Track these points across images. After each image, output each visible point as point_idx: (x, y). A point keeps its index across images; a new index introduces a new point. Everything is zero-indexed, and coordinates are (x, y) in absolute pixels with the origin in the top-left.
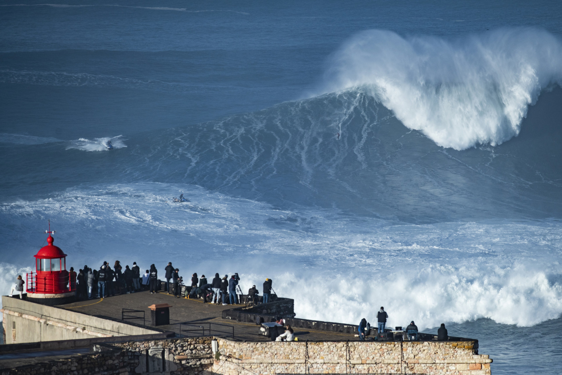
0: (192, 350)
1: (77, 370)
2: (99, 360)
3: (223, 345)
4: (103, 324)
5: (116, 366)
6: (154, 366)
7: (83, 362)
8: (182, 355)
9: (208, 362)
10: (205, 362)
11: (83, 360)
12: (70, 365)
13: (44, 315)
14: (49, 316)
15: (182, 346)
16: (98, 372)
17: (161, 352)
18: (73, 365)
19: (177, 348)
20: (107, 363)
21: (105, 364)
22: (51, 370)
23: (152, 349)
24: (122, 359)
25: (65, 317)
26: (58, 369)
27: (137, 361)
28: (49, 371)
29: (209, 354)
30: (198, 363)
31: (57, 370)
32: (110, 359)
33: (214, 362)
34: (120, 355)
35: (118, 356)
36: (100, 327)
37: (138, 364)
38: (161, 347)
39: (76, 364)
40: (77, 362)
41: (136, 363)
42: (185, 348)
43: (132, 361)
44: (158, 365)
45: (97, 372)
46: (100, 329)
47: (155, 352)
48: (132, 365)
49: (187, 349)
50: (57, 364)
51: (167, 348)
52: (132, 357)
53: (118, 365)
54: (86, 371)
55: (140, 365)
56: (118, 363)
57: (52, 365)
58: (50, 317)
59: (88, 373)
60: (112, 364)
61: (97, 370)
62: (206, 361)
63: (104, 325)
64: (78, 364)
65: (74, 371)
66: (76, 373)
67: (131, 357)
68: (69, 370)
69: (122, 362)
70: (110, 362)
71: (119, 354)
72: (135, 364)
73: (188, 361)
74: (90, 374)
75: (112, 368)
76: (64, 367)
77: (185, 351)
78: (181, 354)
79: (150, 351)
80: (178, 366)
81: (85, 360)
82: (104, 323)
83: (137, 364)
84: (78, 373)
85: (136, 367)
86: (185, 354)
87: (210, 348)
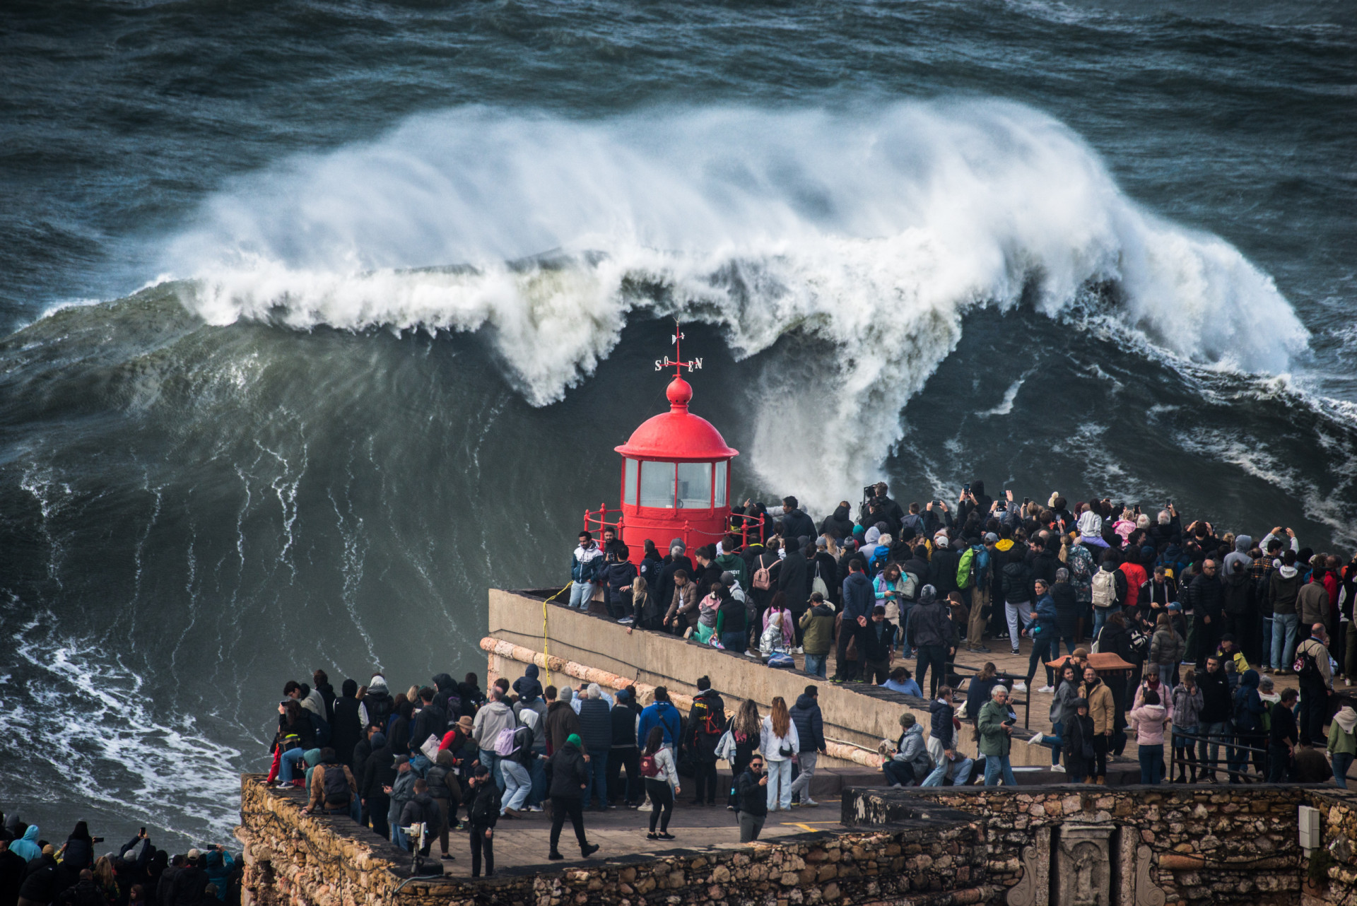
0: (1221, 834)
1: (801, 886)
2: (882, 852)
3: (1341, 826)
4: (873, 716)
5: (943, 879)
6: (1076, 887)
7: (825, 856)
8: (1181, 854)
9: (1279, 884)
10: (1268, 884)
11: (826, 851)
12: (777, 865)
13: (648, 669)
14: (665, 673)
15: (1187, 818)
16: (879, 898)
17: (1106, 835)
18: (787, 866)
19: (1167, 823)
20: (910, 866)
21: (903, 870)
22: (710, 880)
23: (1074, 823)
24: (967, 854)
25: (730, 683)
26: (734, 879)
27: (1014, 863)
28: (700, 881)
29: (1286, 853)
30: (1243, 887)
31: (730, 882)
32: (924, 852)
33: (1305, 886)
34: (957, 839)
35: (950, 840)
36: (861, 729)
37: (1017, 875)
38: (1109, 817)
39: (800, 864)
40: (804, 857)
41: (1013, 872)
42: (1197, 828)
43: (1000, 865)
44: (1094, 884)
45: (874, 896)
46: (861, 733)
47: (1082, 835)
48: (998, 877)
49: (1206, 832)
50: (731, 860)
51: (1129, 824)
52: (998, 851)
53: (950, 877)
54: (833, 891)
55: (1025, 879)
56: (949, 867)
57: (714, 860)
58: (671, 679)
59: (839, 900)
60: (927, 871)
61: (872, 887)
62: (1274, 884)
63: (876, 722)
64: (807, 862)
65: (792, 887)
66: (796, 895)
67: (995, 847)
68: (773, 885)
69: (964, 864)
70: (922, 860)
71: (954, 833)
72: (1006, 876)
73: (1206, 876)
74: (847, 901)
75: (929, 886)
76: (756, 871)
77: (1199, 836)
78: (1180, 848)
79: (1066, 828)
80: (1167, 894)
81: (834, 848)
82: (877, 713)
83: (1014, 877)
84: (806, 896)
85: (1009, 887)
86: (1194, 851)
87: (1293, 833)
